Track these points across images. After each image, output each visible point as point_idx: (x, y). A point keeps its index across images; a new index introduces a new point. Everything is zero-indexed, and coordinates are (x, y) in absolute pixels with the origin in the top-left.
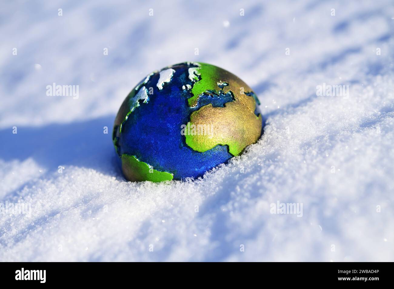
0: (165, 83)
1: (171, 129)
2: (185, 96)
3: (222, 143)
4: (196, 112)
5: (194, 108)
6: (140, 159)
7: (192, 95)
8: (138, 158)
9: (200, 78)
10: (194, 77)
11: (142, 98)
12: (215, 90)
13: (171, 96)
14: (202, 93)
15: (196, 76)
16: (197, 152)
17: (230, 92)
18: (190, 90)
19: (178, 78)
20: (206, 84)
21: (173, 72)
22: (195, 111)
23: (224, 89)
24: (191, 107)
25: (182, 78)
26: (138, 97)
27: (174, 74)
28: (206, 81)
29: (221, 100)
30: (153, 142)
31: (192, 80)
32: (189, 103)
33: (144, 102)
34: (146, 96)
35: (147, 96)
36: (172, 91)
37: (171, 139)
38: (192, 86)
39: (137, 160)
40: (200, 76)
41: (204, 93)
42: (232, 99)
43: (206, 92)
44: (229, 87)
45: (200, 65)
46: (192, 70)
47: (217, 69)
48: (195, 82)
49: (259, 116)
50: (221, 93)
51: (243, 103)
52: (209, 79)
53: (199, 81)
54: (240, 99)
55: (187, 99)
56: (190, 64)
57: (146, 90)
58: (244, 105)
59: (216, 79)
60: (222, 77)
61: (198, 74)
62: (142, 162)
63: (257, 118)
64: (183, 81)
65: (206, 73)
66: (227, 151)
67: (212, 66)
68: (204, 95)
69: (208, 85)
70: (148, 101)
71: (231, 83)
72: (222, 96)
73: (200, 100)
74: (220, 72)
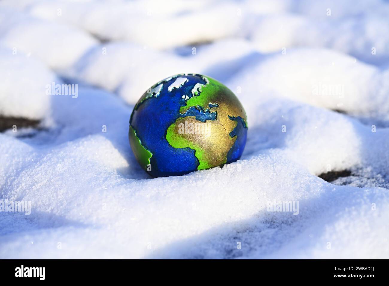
0: (175, 88)
1: (161, 123)
2: (181, 104)
3: (191, 147)
4: (182, 119)
5: (182, 115)
6: (137, 134)
7: (186, 105)
9: (199, 94)
10: (195, 92)
11: (156, 93)
12: (204, 107)
13: (172, 100)
14: (193, 106)
15: (197, 92)
16: (171, 146)
17: (216, 112)
18: (187, 100)
19: (185, 88)
21: (186, 81)
22: (182, 117)
23: (212, 109)
24: (181, 114)
25: (188, 89)
26: (155, 90)
27: (185, 83)
28: (202, 98)
29: (205, 116)
30: (147, 126)
31: (193, 93)
32: (180, 110)
33: (155, 96)
35: (159, 92)
36: (175, 96)
37: (158, 130)
38: (190, 98)
39: (135, 134)
40: (201, 92)
41: (195, 107)
42: (215, 118)
43: (197, 106)
44: (218, 109)
45: (208, 83)
46: (198, 85)
47: (219, 91)
48: (193, 95)
49: (234, 137)
50: (208, 111)
51: (223, 124)
52: (205, 97)
53: (197, 96)
54: (221, 120)
55: (181, 106)
56: (204, 79)
57: (161, 88)
58: (222, 126)
59: (211, 99)
60: (218, 98)
61: (200, 91)
62: (137, 137)
63: (231, 138)
64: (187, 91)
65: (207, 91)
66: (194, 153)
67: (217, 87)
68: (194, 108)
69: (202, 101)
70: (157, 96)
71: (222, 106)
72: (208, 113)
73: (189, 111)
74: (219, 94)
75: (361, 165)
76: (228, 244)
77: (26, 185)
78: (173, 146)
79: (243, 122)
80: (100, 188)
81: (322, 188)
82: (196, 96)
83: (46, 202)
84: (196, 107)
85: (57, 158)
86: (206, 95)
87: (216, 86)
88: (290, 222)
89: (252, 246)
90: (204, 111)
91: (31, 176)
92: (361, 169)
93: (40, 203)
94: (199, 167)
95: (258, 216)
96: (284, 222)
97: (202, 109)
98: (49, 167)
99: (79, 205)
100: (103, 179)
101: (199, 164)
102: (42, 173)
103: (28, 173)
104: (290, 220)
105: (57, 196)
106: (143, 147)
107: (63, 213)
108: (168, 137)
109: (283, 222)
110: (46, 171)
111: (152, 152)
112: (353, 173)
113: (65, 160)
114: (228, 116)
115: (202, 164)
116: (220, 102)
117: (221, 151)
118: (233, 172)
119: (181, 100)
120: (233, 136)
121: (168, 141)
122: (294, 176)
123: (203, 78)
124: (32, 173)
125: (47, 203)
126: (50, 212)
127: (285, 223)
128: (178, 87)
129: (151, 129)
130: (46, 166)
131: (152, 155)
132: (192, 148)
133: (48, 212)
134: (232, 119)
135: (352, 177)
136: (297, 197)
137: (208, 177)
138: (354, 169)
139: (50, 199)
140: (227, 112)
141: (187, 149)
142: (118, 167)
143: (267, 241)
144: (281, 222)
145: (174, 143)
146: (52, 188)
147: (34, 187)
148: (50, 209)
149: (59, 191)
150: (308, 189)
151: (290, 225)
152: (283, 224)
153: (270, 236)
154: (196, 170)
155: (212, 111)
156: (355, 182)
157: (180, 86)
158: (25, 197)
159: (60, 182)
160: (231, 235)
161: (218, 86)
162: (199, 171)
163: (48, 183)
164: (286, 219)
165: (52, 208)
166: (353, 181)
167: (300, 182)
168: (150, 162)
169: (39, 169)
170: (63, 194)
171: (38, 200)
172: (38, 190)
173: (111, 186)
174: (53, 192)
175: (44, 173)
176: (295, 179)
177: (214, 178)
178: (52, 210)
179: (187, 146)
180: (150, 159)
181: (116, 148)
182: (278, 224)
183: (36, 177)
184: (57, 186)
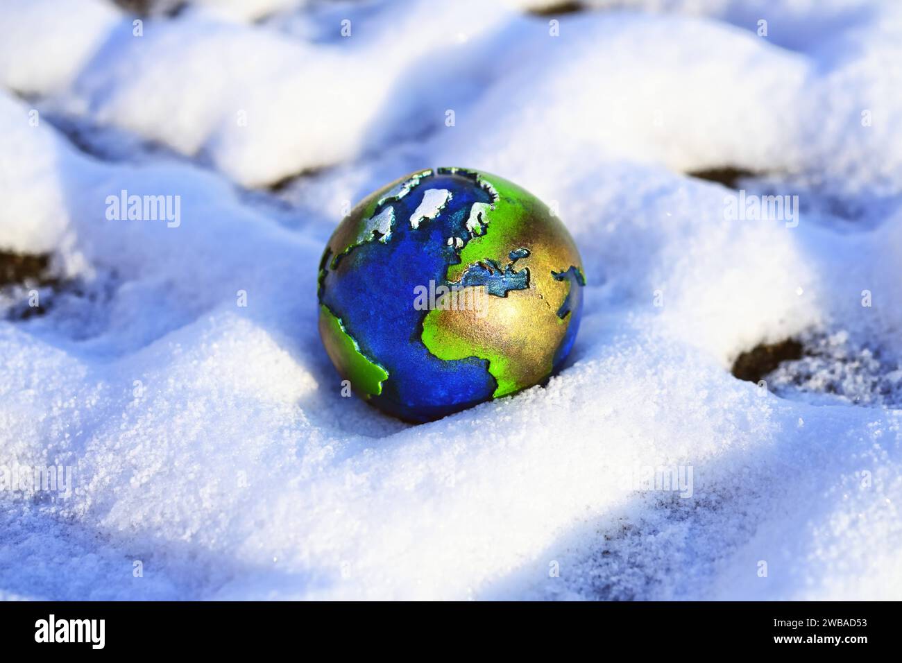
0: (426, 219)
1: (405, 306)
2: (447, 258)
3: (479, 356)
6: (346, 328)
7: (459, 261)
8: (344, 324)
9: (484, 231)
10: (474, 226)
11: (381, 231)
12: (499, 262)
13: (425, 249)
14: (476, 262)
15: (479, 225)
16: (434, 356)
17: (527, 269)
18: (459, 250)
19: (450, 215)
20: (489, 247)
21: (448, 198)
23: (516, 263)
24: (450, 282)
25: (456, 220)
26: (376, 223)
27: (447, 203)
28: (492, 239)
29: (503, 282)
30: (372, 313)
31: (470, 230)
32: (448, 274)
33: (381, 239)
34: (387, 231)
35: (389, 230)
36: (431, 239)
37: (401, 323)
38: (465, 243)
39: (342, 328)
40: (487, 226)
41: (480, 264)
42: (525, 283)
43: (485, 261)
44: (528, 260)
45: (497, 200)
46: (478, 208)
47: (524, 216)
48: (472, 235)
49: (566, 317)
50: (508, 270)
51: (543, 294)
52: (499, 237)
53: (481, 236)
54: (539, 286)
55: (448, 265)
56: (485, 186)
57: (391, 218)
58: (542, 298)
59: (512, 240)
60: (525, 235)
61: (485, 222)
62: (348, 335)
63: (560, 321)
64: (455, 226)
65: (499, 220)
66: (485, 367)
67: (518, 206)
68: (477, 266)
69: (492, 248)
70: (387, 241)
71: (536, 251)
72: (509, 274)
73: (468, 274)
74: (525, 223)
75: (820, 328)
76: (596, 572)
77: (109, 473)
78: (440, 355)
79: (578, 275)
80: (299, 478)
81: (772, 419)
82: (478, 236)
83: (173, 517)
84: (483, 264)
85: (167, 400)
86: (500, 230)
87: (514, 203)
88: (714, 503)
89: (649, 572)
90: (500, 271)
91: (117, 452)
92: (824, 336)
93: (157, 519)
94: (498, 392)
95: (643, 493)
96: (701, 502)
97: (496, 267)
98: (156, 427)
99: (261, 525)
100: (294, 451)
101: (497, 386)
102: (144, 446)
103: (108, 443)
104: (713, 498)
105: (199, 500)
106: (365, 357)
107: (225, 544)
108: (427, 337)
109: (698, 504)
110: (153, 438)
111: (386, 368)
112: (806, 348)
113: (190, 405)
114: (552, 272)
115: (503, 387)
116: (531, 243)
117: (542, 353)
118: (574, 397)
119: (445, 249)
120: (564, 313)
121: (428, 346)
122: (704, 394)
123: (482, 185)
124: (118, 443)
125: (177, 519)
126: (189, 540)
127: (702, 505)
128: (431, 216)
129: (381, 319)
130: (149, 423)
131: (386, 374)
132: (482, 356)
133: (185, 541)
134: (560, 277)
135: (808, 360)
136: (723, 447)
137: (525, 419)
138: (806, 337)
139: (182, 512)
140: (548, 264)
141: (470, 359)
142: (299, 395)
143: (679, 556)
144: (694, 505)
145: (440, 350)
146: (181, 482)
147: (132, 480)
148: (188, 533)
149: (201, 490)
150: (744, 425)
151: (715, 509)
152: (698, 508)
153: (683, 545)
154: (491, 399)
155: (518, 268)
156: (819, 375)
157: (438, 214)
158: (116, 506)
159: (196, 467)
160: (596, 548)
161: (519, 200)
162: (496, 400)
163: (165, 469)
164: (703, 496)
165: (194, 532)
166: (815, 373)
167: (722, 408)
168: (383, 388)
169: (133, 432)
170: (212, 496)
171: (152, 511)
172: (145, 487)
173: (321, 469)
174: (185, 491)
175: (148, 442)
176: (709, 399)
177: (537, 420)
178: (193, 536)
179: (471, 355)
180: (384, 383)
181: (282, 347)
182: (687, 509)
183: (132, 453)
184: (192, 476)
